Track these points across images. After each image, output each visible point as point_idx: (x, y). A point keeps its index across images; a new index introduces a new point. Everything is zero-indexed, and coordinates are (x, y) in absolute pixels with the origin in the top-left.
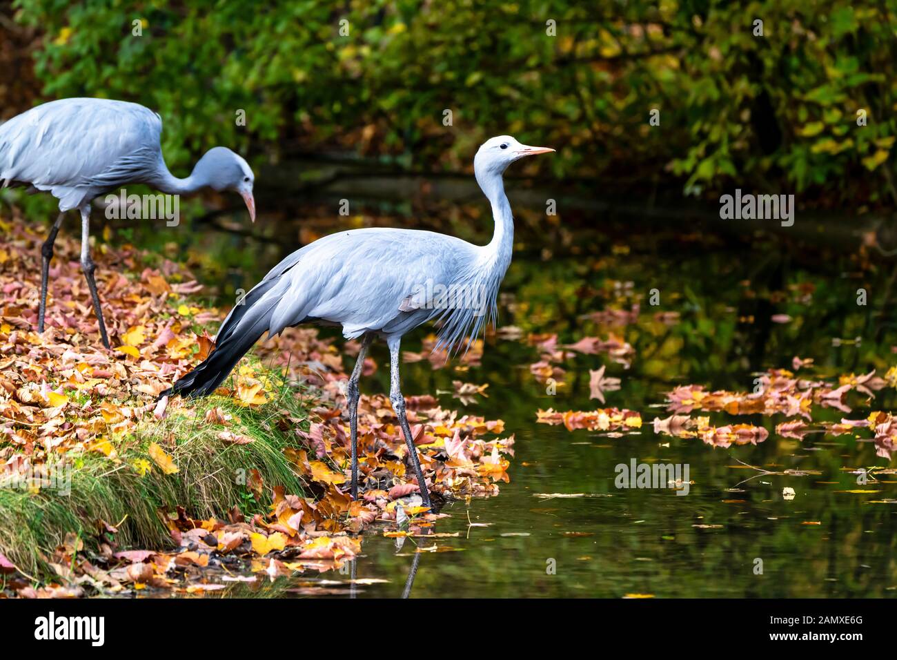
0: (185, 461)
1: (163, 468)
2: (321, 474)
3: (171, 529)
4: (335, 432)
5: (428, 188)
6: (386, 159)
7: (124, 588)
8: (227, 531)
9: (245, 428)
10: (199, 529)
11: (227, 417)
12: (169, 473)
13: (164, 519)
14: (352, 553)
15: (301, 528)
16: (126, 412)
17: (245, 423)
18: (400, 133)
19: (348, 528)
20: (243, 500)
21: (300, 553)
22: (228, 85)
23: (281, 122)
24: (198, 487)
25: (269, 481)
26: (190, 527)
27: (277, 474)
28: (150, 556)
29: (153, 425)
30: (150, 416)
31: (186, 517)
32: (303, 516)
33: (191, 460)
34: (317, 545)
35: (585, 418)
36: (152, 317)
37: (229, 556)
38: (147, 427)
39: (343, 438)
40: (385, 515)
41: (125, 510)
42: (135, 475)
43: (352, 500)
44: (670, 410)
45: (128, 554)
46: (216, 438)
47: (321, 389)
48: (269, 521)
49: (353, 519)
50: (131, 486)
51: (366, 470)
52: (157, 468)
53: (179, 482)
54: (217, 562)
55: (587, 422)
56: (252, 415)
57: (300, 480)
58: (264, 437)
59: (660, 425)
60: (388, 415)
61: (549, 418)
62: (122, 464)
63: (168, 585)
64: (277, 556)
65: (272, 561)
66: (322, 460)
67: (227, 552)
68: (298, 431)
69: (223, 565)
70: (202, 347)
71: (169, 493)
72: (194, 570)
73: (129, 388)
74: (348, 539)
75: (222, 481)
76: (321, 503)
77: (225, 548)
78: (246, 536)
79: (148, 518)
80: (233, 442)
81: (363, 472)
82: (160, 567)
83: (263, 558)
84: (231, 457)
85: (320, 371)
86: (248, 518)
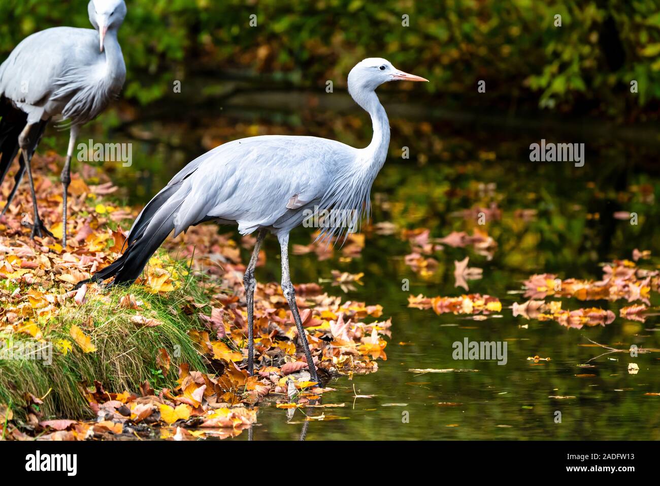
0: (102, 341)
1: (83, 347)
2: (221, 353)
3: (90, 401)
4: (233, 316)
5: (315, 101)
6: (278, 75)
8: (139, 403)
9: (155, 312)
10: (114, 401)
11: (138, 303)
12: (88, 352)
13: (84, 392)
14: (249, 422)
15: (204, 400)
16: (50, 298)
17: (154, 308)
18: (291, 52)
19: (245, 401)
20: (153, 375)
21: (203, 422)
23: (187, 43)
24: (114, 364)
25: (176, 359)
26: (106, 399)
28: (72, 425)
29: (74, 310)
30: (72, 302)
31: (103, 391)
32: (206, 390)
33: (107, 340)
34: (218, 415)
35: (451, 303)
36: (72, 214)
37: (141, 424)
38: (68, 311)
39: (241, 321)
40: (278, 389)
41: (50, 384)
42: (58, 354)
43: (249, 375)
44: (526, 296)
45: (52, 423)
46: (129, 321)
47: (221, 278)
48: (176, 394)
49: (250, 392)
50: (55, 363)
51: (261, 349)
52: (77, 347)
53: (97, 360)
54: (130, 430)
55: (453, 306)
56: (161, 301)
57: (203, 358)
58: (171, 320)
59: (518, 309)
60: (280, 301)
61: (419, 303)
64: (183, 425)
65: (179, 429)
66: (222, 341)
67: (138, 422)
68: (201, 315)
69: (135, 433)
70: (117, 241)
71: (88, 370)
73: (53, 277)
74: (245, 410)
75: (134, 358)
76: (221, 379)
77: (137, 418)
78: (156, 407)
79: (70, 391)
80: (144, 325)
81: (258, 351)
82: (80, 434)
83: (170, 426)
84: (142, 338)
85: (220, 262)
86: (157, 392)
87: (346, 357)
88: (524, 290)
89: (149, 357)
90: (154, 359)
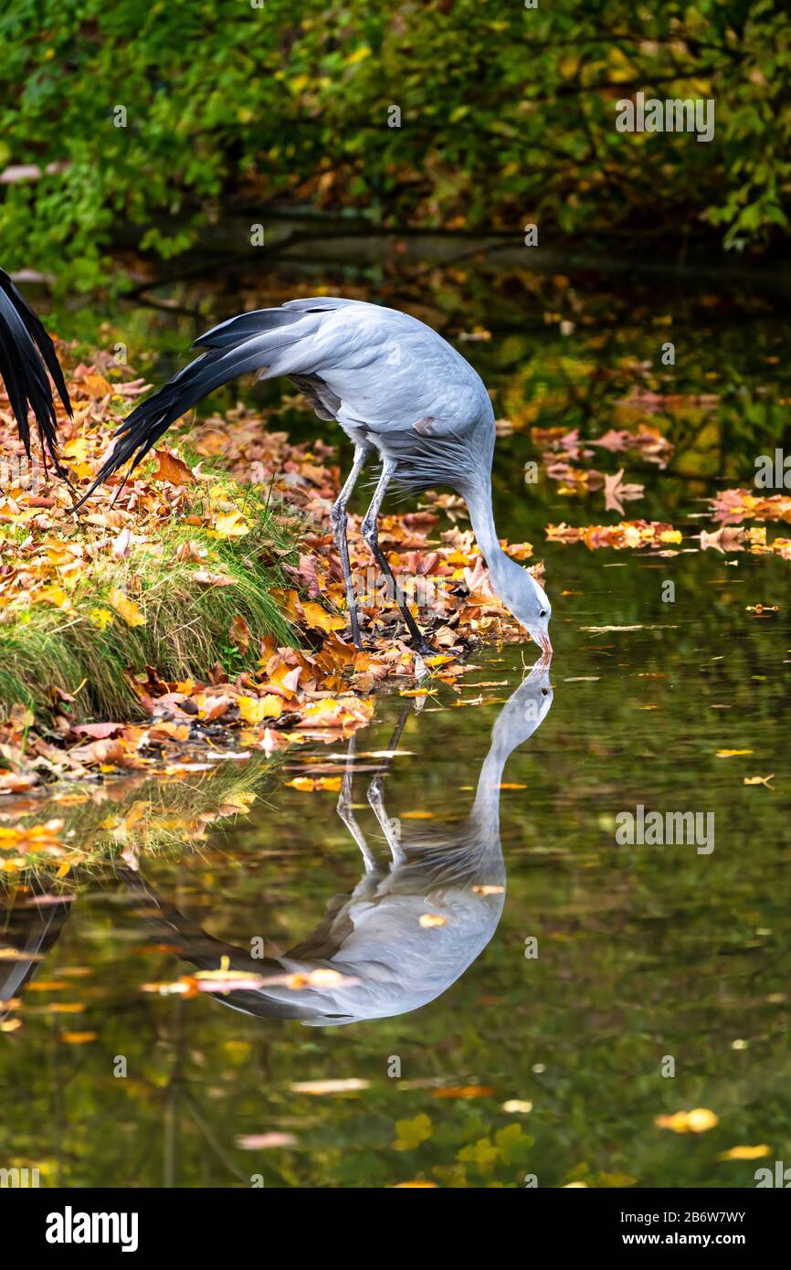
0: (154, 609)
1: (128, 618)
2: (317, 619)
3: (140, 694)
4: (327, 563)
5: (402, 247)
6: (349, 212)
7: (89, 772)
8: (209, 695)
9: (225, 566)
10: (174, 694)
11: (203, 553)
12: (134, 625)
13: (131, 683)
14: (364, 719)
15: (299, 689)
16: (77, 549)
17: (224, 560)
19: (356, 687)
20: (226, 655)
21: (300, 721)
22: (156, 130)
23: (224, 172)
24: (171, 641)
25: (256, 630)
26: (163, 692)
27: (266, 622)
28: (117, 730)
29: (113, 566)
30: (107, 554)
31: (157, 679)
32: (301, 674)
33: (161, 608)
34: (321, 710)
35: (610, 533)
36: (92, 426)
37: (212, 726)
38: (105, 569)
39: (339, 572)
40: (400, 669)
41: (83, 672)
42: (94, 630)
43: (357, 651)
44: (715, 520)
45: (91, 729)
46: (191, 580)
47: (304, 509)
48: (259, 681)
49: (362, 675)
50: (90, 643)
51: (371, 612)
52: (119, 619)
53: (147, 636)
54: (200, 735)
55: (613, 538)
56: (232, 549)
57: (295, 628)
58: (248, 576)
59: (707, 539)
60: (388, 540)
61: (563, 535)
62: (79, 617)
63: (143, 766)
64: (272, 725)
65: (268, 732)
66: (316, 601)
67: (210, 722)
68: (285, 565)
69: (208, 739)
70: (162, 464)
71: (135, 649)
72: (172, 745)
73: (76, 519)
74: (358, 700)
75: (199, 632)
76: (320, 656)
77: (208, 716)
78: (233, 701)
79: (112, 683)
80: (212, 584)
81: (368, 614)
82: (130, 743)
83: (256, 728)
84: (210, 603)
85: (300, 486)
86: (233, 678)
87: (490, 619)
88: (713, 512)
89: (221, 630)
90: (227, 632)
